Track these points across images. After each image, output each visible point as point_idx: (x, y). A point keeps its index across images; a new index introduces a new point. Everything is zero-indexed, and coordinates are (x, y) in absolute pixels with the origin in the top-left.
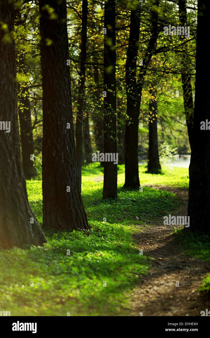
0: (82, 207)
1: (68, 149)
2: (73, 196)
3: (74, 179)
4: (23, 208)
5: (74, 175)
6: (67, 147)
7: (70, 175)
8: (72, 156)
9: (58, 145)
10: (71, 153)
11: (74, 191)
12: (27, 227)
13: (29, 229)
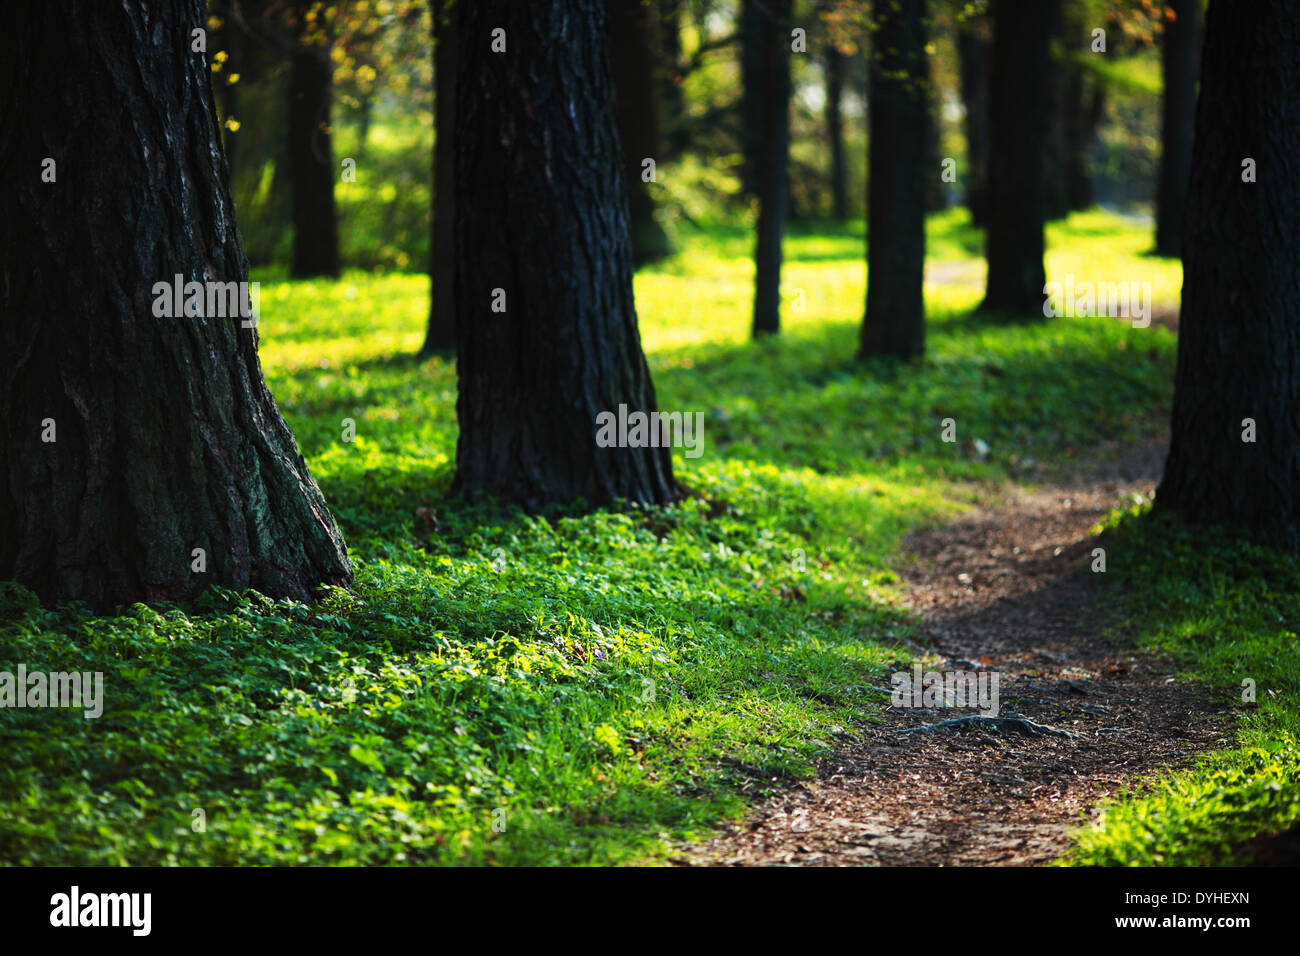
0: (642, 397)
1: (573, 115)
2: (596, 344)
3: (605, 258)
4: (222, 403)
5: (605, 243)
6: (572, 107)
7: (582, 241)
8: (597, 151)
9: (525, 94)
10: (589, 134)
11: (600, 320)
12: (235, 501)
13: (244, 509)
